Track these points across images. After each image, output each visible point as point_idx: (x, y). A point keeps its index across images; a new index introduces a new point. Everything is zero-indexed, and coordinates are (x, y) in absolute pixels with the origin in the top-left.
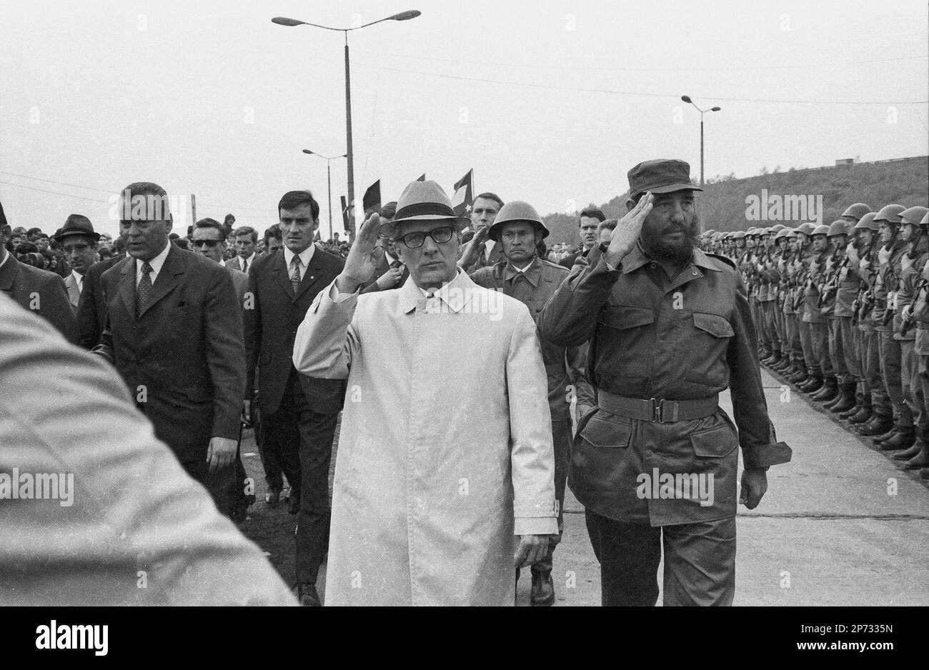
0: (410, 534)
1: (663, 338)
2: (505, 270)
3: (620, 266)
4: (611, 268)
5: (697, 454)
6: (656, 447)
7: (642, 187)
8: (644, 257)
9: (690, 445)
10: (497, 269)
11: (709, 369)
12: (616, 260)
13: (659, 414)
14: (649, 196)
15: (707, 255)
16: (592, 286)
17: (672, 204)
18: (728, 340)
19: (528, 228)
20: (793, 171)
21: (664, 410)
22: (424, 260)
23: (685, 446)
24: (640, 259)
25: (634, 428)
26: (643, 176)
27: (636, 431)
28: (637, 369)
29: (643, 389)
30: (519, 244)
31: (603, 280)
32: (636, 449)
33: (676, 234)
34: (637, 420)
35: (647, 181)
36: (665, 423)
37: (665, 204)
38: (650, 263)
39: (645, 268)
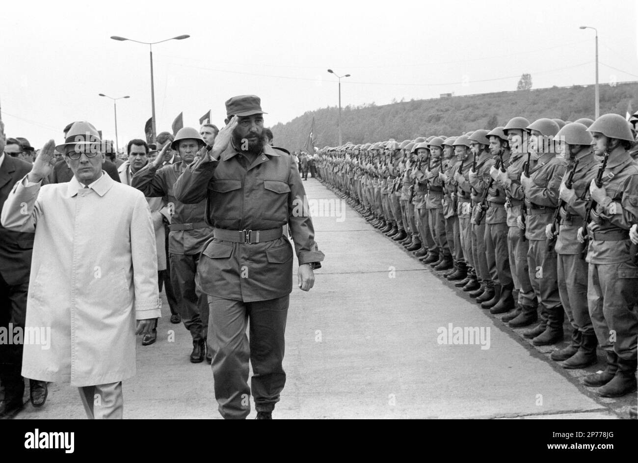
0: (72, 319)
1: (247, 196)
2: (180, 167)
3: (219, 158)
4: (213, 159)
5: (269, 261)
6: (247, 257)
7: (233, 112)
8: (235, 151)
9: (266, 256)
10: (176, 166)
11: (276, 212)
12: (217, 155)
13: (248, 238)
14: (236, 118)
15: (273, 148)
16: (202, 170)
17: (250, 122)
18: (287, 194)
19: (195, 143)
20: (413, 101)
21: (251, 236)
22: (81, 166)
23: (264, 257)
24: (232, 152)
25: (234, 246)
26: (234, 105)
27: (236, 249)
28: (235, 215)
29: (239, 225)
30: (190, 152)
31: (208, 166)
32: (235, 258)
33: (253, 139)
34: (236, 243)
35: (236, 108)
36: (252, 243)
37: (246, 122)
38: (238, 154)
39: (236, 157)
